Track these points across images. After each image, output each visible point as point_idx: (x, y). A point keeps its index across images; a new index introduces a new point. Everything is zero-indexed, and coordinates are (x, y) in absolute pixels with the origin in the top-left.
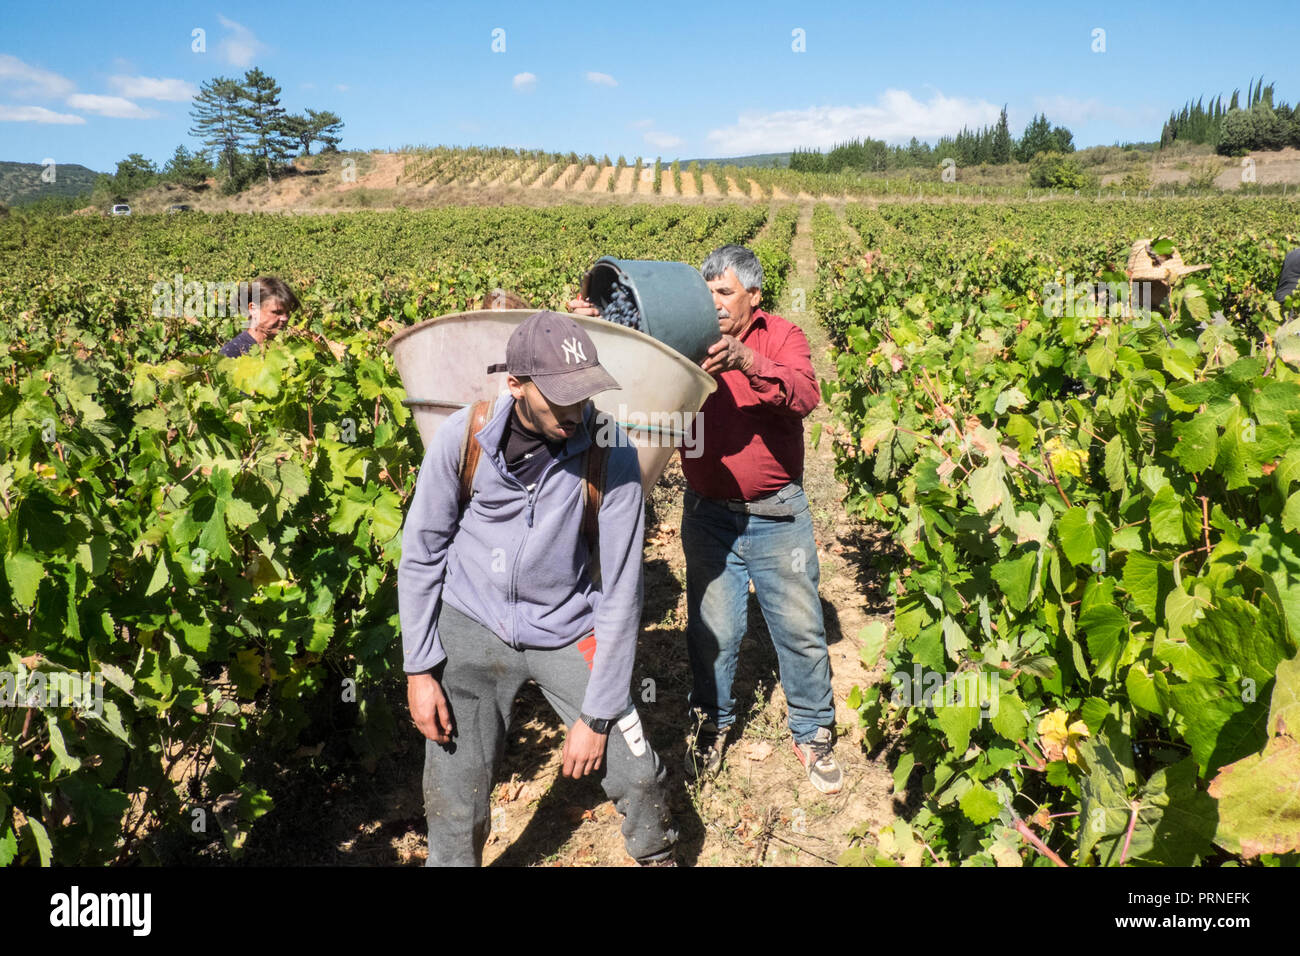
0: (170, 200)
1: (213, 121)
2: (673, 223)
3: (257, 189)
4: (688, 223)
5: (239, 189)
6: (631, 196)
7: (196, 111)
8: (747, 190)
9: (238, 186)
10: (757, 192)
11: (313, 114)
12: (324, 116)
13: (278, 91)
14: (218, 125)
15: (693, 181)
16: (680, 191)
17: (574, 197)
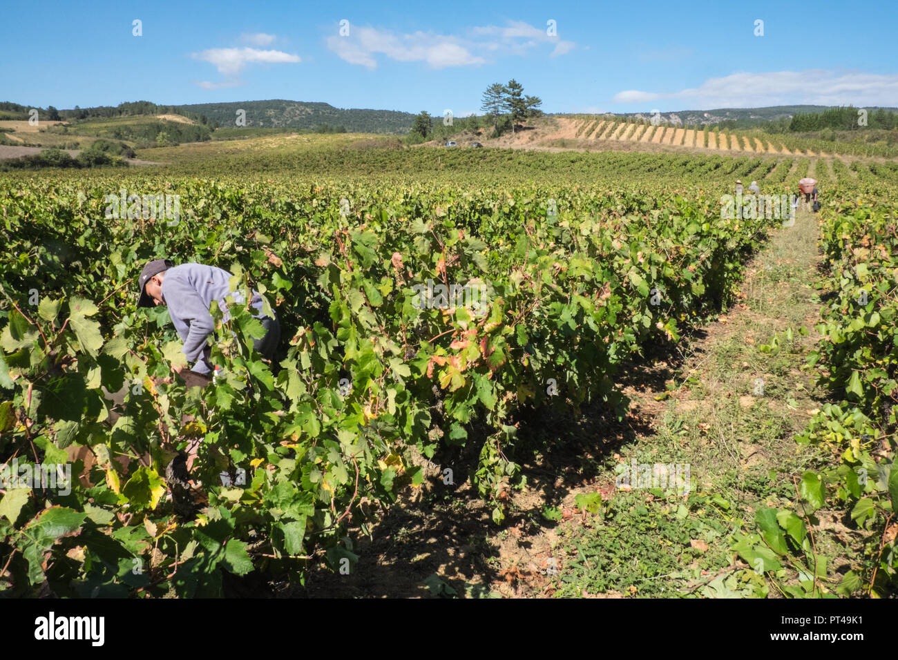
0: (468, 139)
1: (490, 103)
2: (717, 167)
3: (507, 136)
4: (725, 166)
5: (499, 136)
6: (694, 148)
7: (484, 99)
8: (754, 146)
9: (499, 133)
10: (760, 148)
11: (528, 98)
12: (533, 99)
13: (522, 90)
14: (493, 105)
15: (726, 140)
16: (718, 146)
17: (665, 148)
